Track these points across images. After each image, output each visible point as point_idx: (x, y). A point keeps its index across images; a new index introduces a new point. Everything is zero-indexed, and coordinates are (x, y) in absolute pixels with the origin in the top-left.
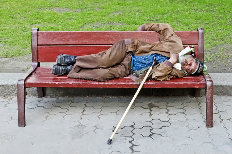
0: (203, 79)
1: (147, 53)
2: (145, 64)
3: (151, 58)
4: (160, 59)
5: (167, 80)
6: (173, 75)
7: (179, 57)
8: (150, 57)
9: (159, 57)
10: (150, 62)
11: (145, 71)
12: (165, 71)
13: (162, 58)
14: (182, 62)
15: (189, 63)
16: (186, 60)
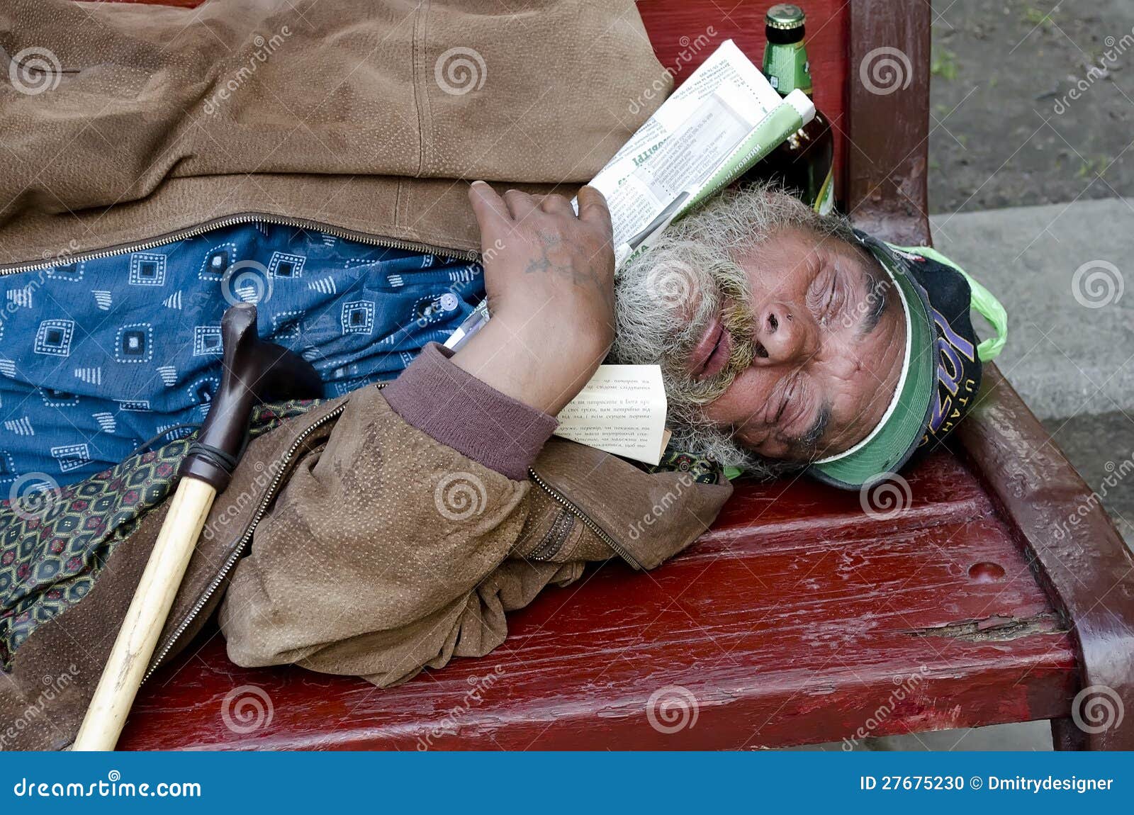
0: (993, 549)
1: (111, 220)
2: (95, 401)
3: (174, 301)
4: (323, 303)
5: (469, 649)
6: (545, 563)
7: (622, 250)
8: (159, 280)
9: (310, 266)
10: (168, 375)
11: (102, 549)
12: (422, 555)
13: (351, 272)
14: (669, 337)
15: (779, 342)
16: (726, 292)
